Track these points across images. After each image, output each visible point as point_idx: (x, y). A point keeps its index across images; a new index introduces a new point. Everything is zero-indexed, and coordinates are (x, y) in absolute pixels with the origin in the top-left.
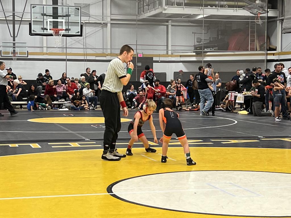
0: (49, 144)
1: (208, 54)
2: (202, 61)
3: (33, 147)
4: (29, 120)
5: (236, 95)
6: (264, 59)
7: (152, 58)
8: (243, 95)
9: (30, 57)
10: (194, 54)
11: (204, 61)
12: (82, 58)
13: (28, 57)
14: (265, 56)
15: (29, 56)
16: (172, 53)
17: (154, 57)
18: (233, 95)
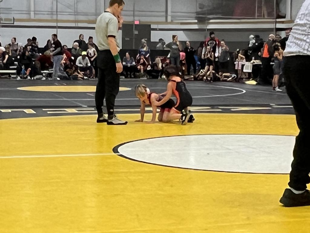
0: (43, 110)
1: (211, 21)
2: (206, 29)
3: (27, 113)
4: (19, 88)
5: (243, 63)
6: (273, 27)
7: (150, 25)
8: (251, 63)
9: (16, 24)
10: (196, 21)
11: (207, 29)
12: (73, 25)
13: (13, 24)
14: (273, 25)
15: (15, 22)
16: (172, 21)
17: (151, 25)
18: (240, 64)
